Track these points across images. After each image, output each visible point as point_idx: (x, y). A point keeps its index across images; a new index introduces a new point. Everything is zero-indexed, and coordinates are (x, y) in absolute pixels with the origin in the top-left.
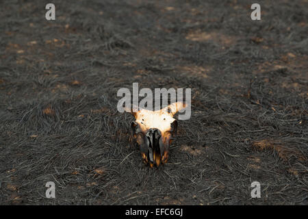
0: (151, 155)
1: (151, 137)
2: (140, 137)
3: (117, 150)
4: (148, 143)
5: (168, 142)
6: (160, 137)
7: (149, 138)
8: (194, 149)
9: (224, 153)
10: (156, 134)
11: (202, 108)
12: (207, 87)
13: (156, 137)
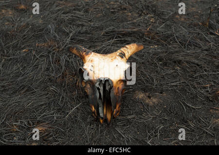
0: (100, 109)
1: (101, 88)
2: (88, 86)
3: (63, 98)
4: (98, 95)
5: (120, 93)
6: (111, 88)
7: (99, 89)
8: (149, 97)
9: (184, 103)
10: (107, 84)
11: (158, 41)
12: (163, 13)
13: (107, 88)
